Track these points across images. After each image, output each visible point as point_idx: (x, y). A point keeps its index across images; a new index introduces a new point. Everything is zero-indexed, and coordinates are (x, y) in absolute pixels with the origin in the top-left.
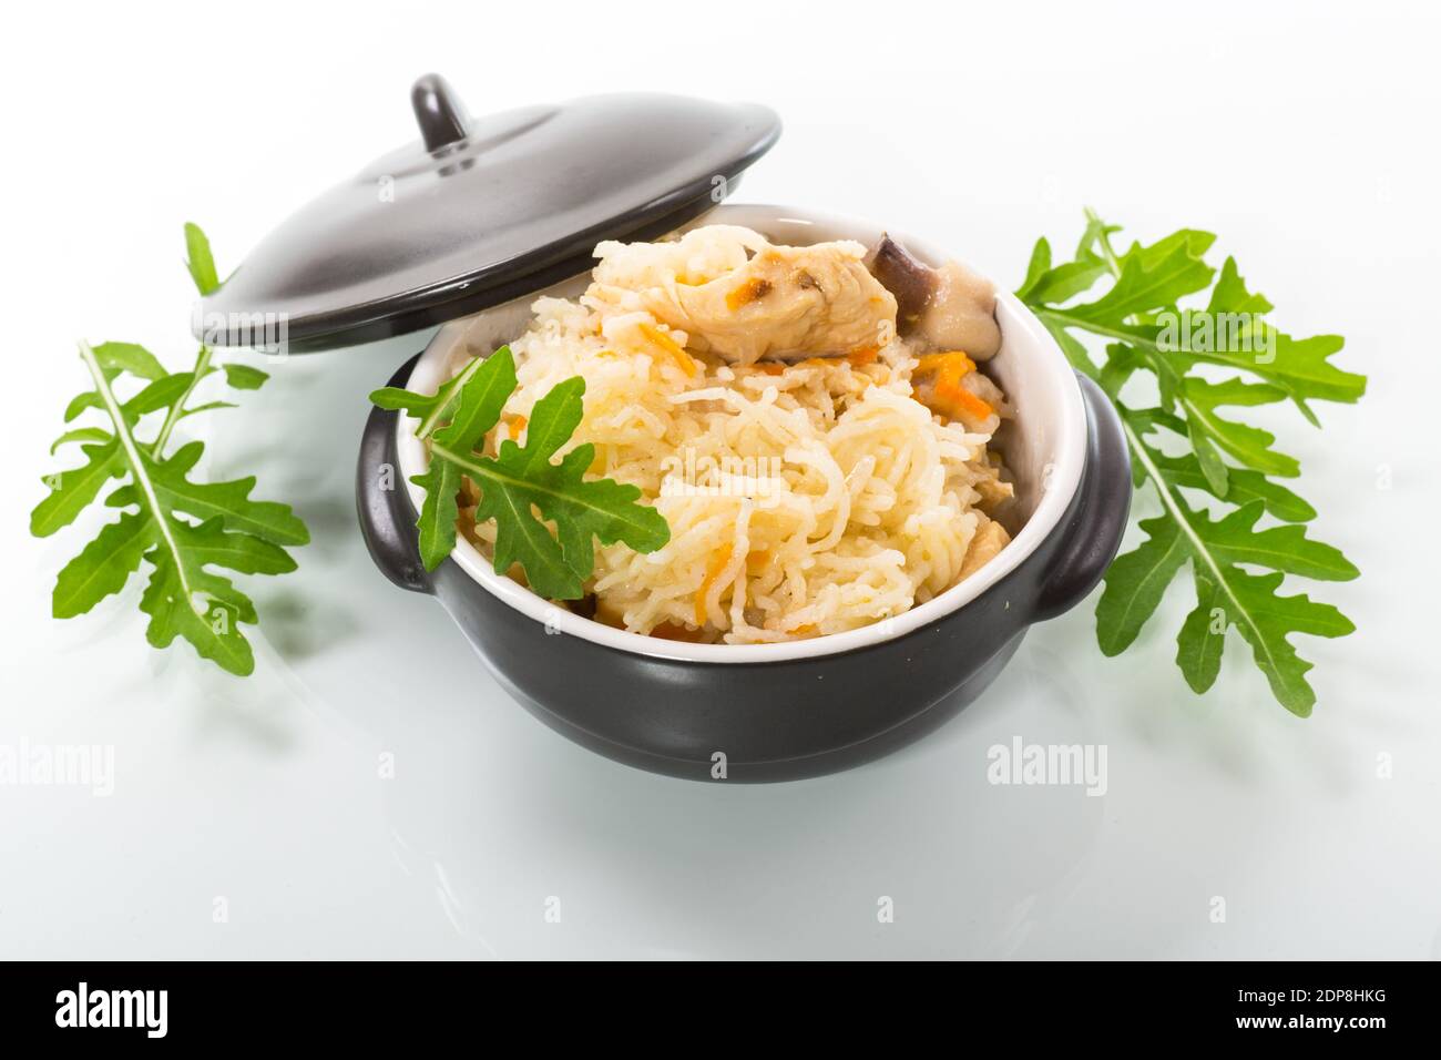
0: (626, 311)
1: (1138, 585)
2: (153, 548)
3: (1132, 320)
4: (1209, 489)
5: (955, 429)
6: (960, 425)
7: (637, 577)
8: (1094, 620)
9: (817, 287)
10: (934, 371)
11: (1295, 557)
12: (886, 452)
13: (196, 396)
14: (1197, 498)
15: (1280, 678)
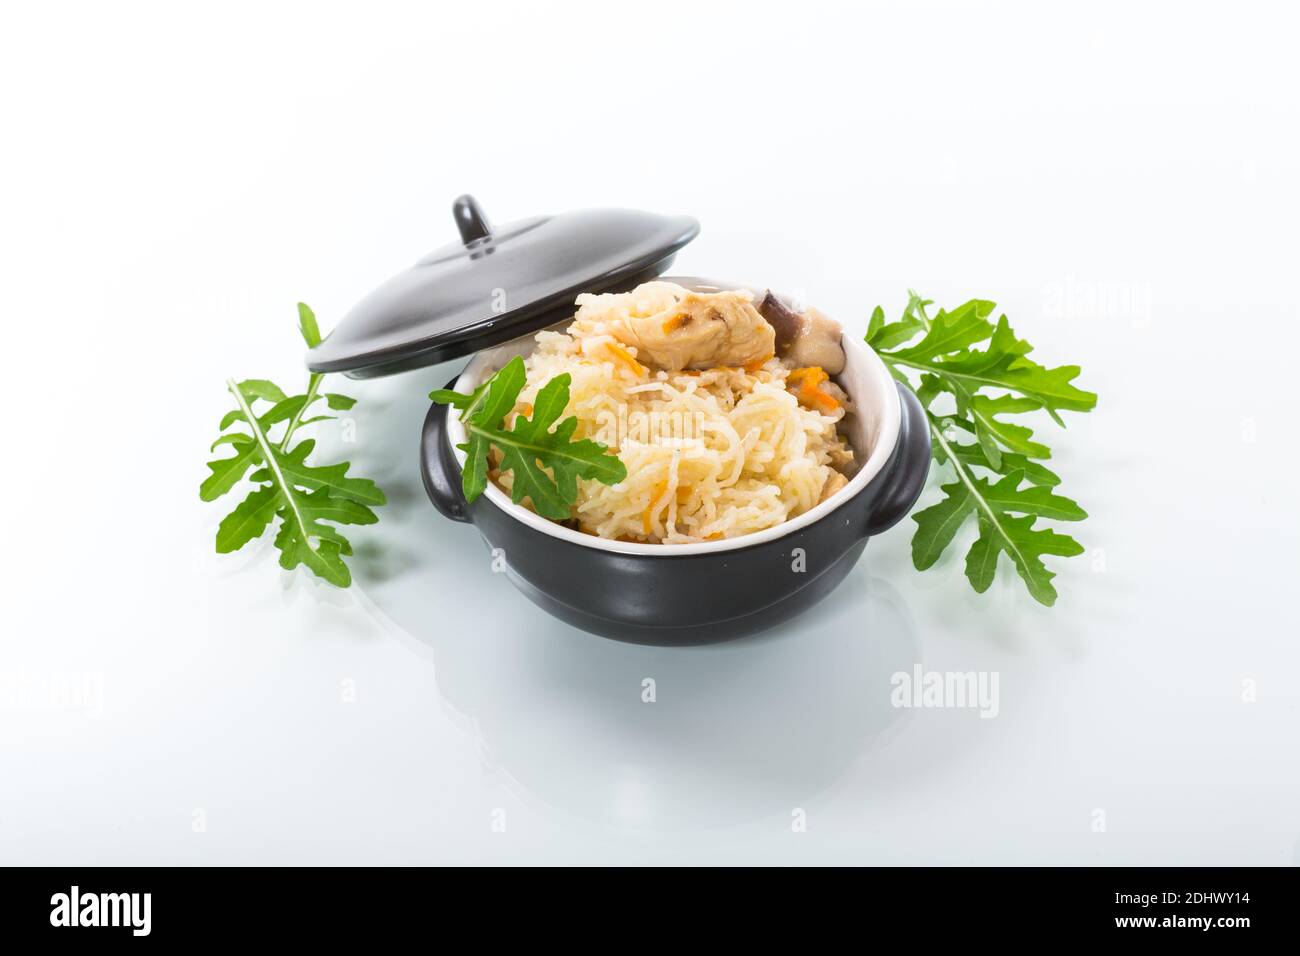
0: (597, 335)
1: (939, 526)
2: (283, 508)
3: (938, 359)
4: (988, 465)
5: (815, 414)
6: (818, 412)
7: (605, 504)
8: (911, 549)
9: (722, 318)
10: (801, 379)
11: (1045, 507)
12: (768, 425)
13: (309, 412)
14: (980, 472)
15: (1035, 583)
